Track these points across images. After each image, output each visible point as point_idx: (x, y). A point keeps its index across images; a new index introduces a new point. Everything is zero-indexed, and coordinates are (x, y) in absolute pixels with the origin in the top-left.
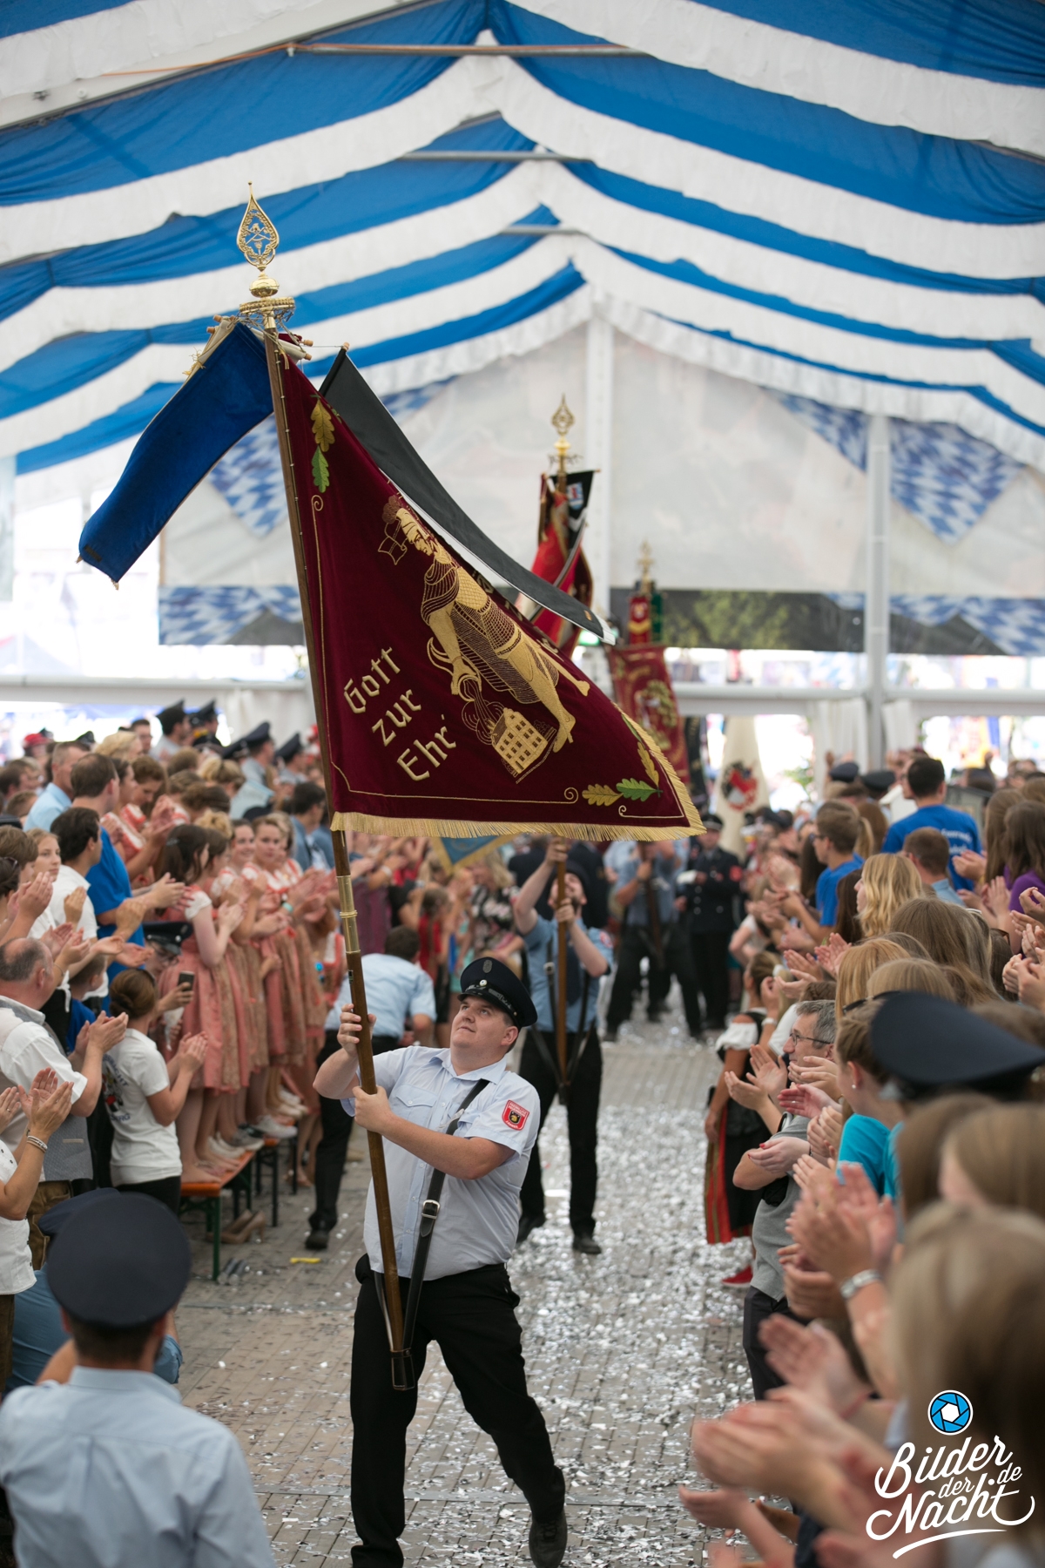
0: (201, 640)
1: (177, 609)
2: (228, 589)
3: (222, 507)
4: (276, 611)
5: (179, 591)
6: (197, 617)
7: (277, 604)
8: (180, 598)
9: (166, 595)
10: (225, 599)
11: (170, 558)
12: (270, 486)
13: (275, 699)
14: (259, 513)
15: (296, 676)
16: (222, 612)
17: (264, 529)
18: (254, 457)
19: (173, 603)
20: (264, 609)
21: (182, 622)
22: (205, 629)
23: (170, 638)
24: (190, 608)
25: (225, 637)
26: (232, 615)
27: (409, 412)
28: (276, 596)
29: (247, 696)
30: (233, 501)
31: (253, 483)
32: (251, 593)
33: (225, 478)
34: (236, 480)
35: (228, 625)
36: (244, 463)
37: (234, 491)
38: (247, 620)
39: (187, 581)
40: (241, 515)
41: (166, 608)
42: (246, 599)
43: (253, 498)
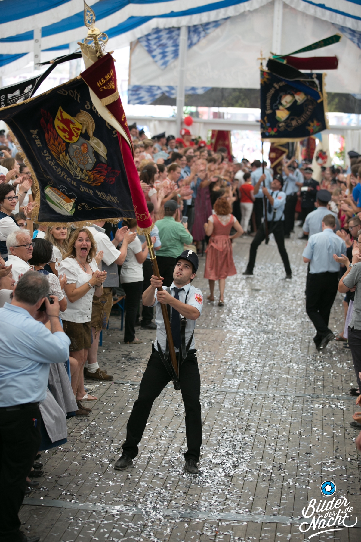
0: (142, 103)
1: (134, 93)
2: (151, 86)
3: (150, 59)
4: (167, 94)
5: (135, 86)
6: (141, 96)
7: (167, 92)
8: (135, 89)
9: (131, 88)
10: (150, 90)
11: (132, 75)
12: (166, 52)
13: (166, 124)
14: (162, 61)
15: (173, 116)
16: (149, 94)
17: (163, 67)
18: (162, 42)
19: (133, 91)
20: (163, 93)
21: (135, 97)
22: (143, 100)
23: (131, 102)
24: (138, 92)
25: (150, 102)
26: (153, 95)
27: (214, 29)
28: (167, 89)
29: (157, 123)
30: (154, 57)
31: (161, 51)
32: (159, 88)
33: (151, 49)
34: (155, 50)
35: (151, 98)
36: (158, 44)
37: (154, 53)
38: (157, 97)
39: (137, 83)
40: (156, 62)
41: (130, 92)
42: (157, 90)
43: (160, 56)
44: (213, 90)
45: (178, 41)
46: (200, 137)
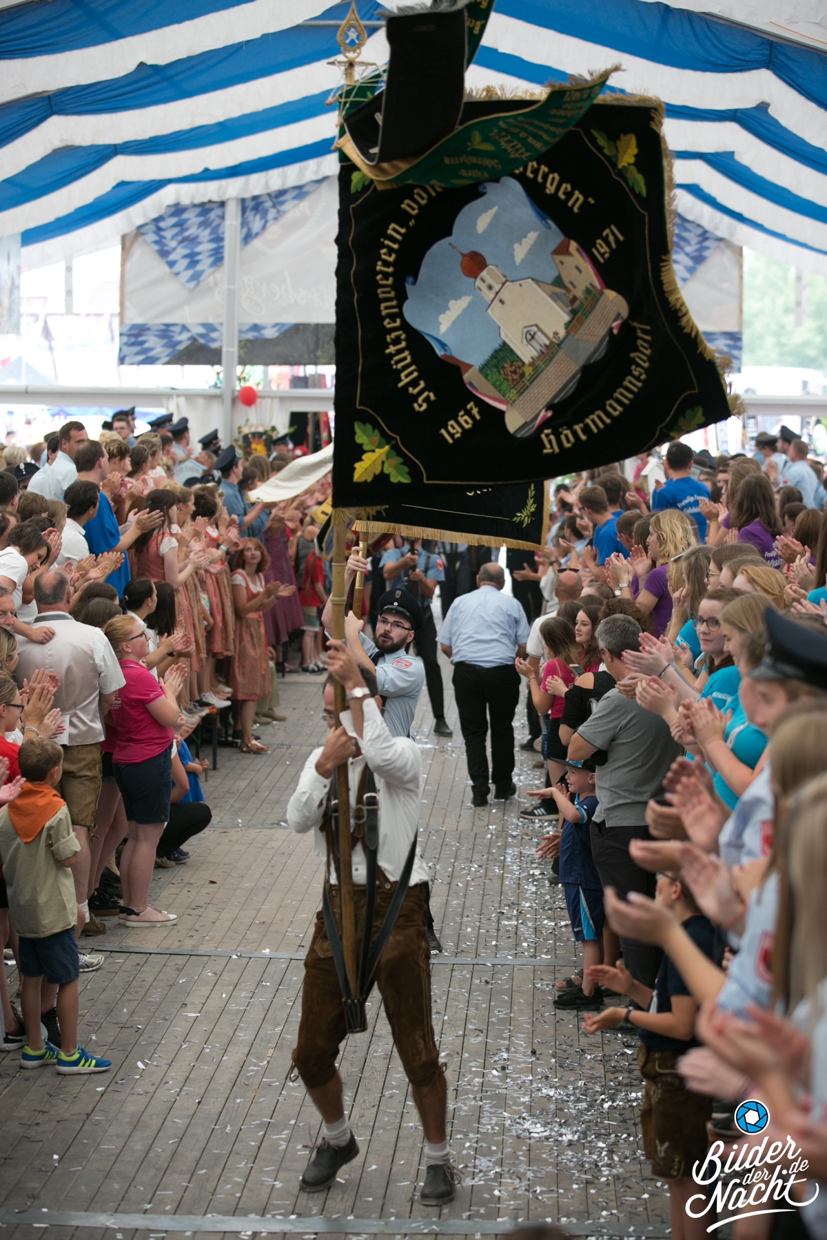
0: (150, 361)
1: (133, 340)
2: (168, 325)
3: (166, 268)
4: (202, 341)
5: (134, 326)
6: (146, 345)
7: (202, 336)
8: (134, 332)
9: (125, 330)
10: (166, 332)
11: (127, 304)
12: (198, 254)
13: (201, 402)
14: (190, 272)
15: (215, 386)
16: (164, 341)
17: (193, 284)
18: (186, 234)
19: (130, 336)
20: (193, 339)
21: (137, 349)
22: (151, 354)
23: (127, 360)
24: (141, 339)
25: (167, 359)
26: (172, 344)
27: (295, 202)
28: (202, 330)
29: (182, 400)
30: (172, 264)
31: (186, 251)
32: (184, 328)
33: (166, 248)
34: (174, 249)
35: (169, 351)
36: (180, 238)
37: (172, 257)
38: (181, 347)
39: (139, 320)
40: (177, 274)
41: (125, 339)
42: (181, 333)
43: (186, 262)
44: (298, 329)
45: (221, 230)
46: (274, 429)
